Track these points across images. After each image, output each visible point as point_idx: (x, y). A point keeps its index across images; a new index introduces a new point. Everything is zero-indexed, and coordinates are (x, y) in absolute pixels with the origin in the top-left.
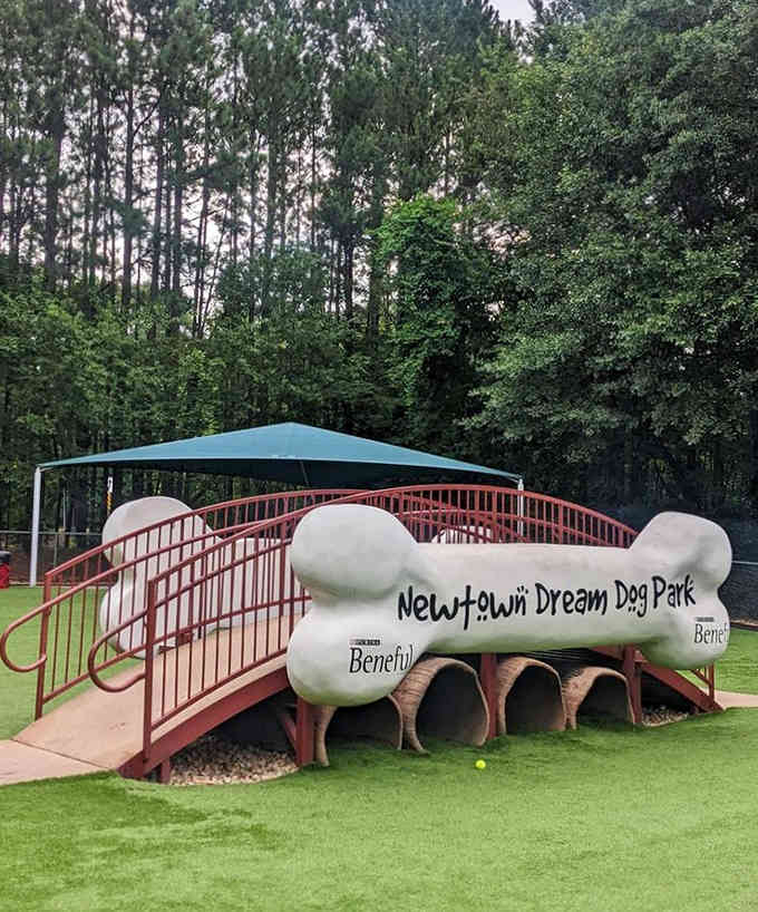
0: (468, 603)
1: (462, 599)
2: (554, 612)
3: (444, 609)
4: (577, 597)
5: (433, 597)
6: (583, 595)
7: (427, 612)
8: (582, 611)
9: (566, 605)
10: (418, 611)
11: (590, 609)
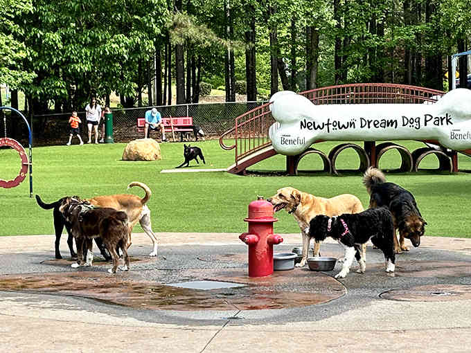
0: (328, 124)
1: (327, 123)
2: (369, 127)
3: (319, 126)
4: (380, 122)
5: (314, 123)
6: (384, 121)
7: (312, 127)
8: (384, 127)
9: (375, 125)
10: (308, 127)
11: (388, 126)
